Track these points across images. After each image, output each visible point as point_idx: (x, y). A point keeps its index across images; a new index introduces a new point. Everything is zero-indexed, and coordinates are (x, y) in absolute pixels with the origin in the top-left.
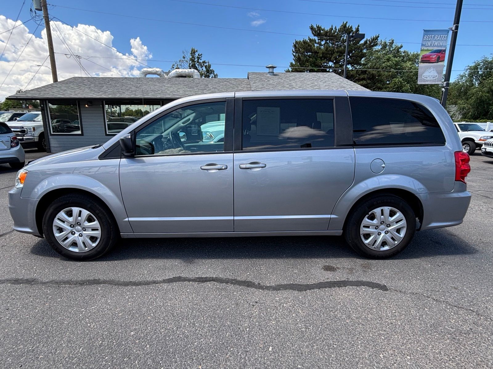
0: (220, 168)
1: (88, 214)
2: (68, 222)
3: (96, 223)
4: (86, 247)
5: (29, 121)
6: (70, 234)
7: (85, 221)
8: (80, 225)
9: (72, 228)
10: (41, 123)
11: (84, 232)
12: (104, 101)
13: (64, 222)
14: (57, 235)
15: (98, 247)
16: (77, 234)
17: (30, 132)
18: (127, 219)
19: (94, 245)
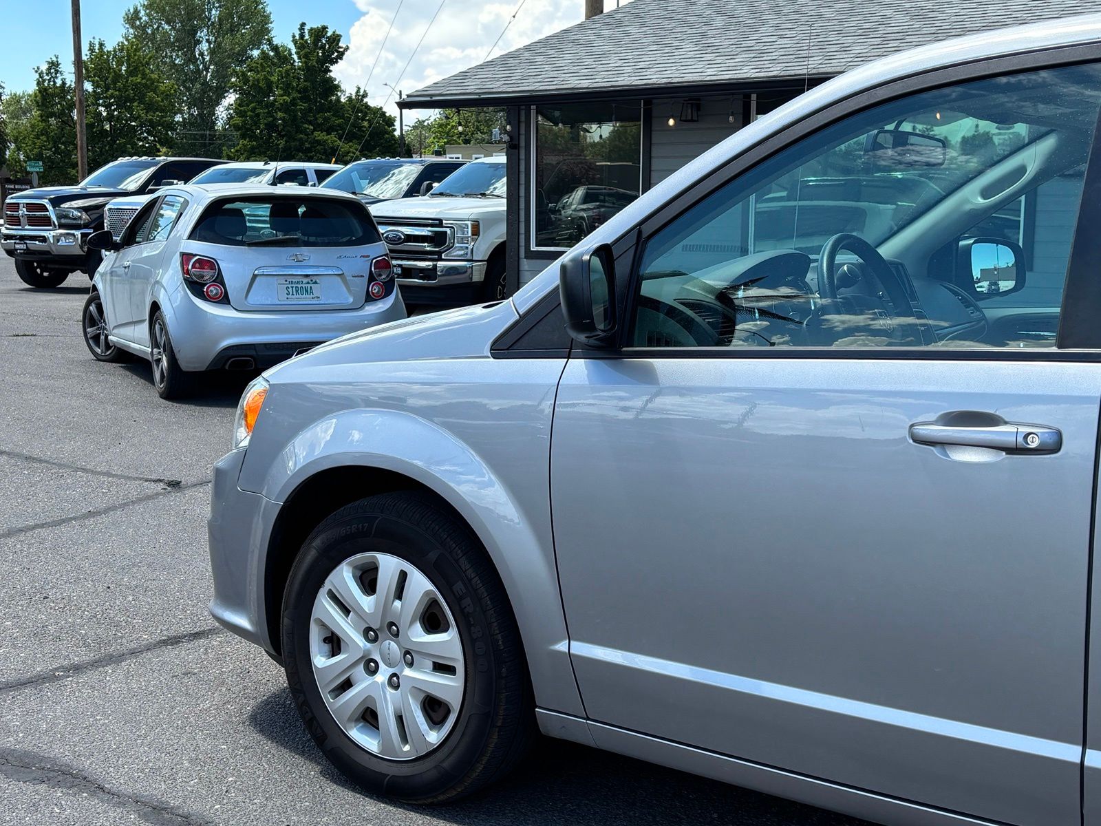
0: (1010, 440)
1: (427, 593)
2: (361, 615)
3: (448, 642)
4: (405, 740)
5: (467, 195)
6: (361, 666)
7: (412, 623)
8: (397, 635)
9: (369, 645)
10: (501, 205)
11: (408, 672)
12: (754, 97)
13: (346, 611)
14: (320, 660)
15: (446, 750)
16: (381, 677)
17: (462, 241)
18: (562, 646)
19: (434, 737)
